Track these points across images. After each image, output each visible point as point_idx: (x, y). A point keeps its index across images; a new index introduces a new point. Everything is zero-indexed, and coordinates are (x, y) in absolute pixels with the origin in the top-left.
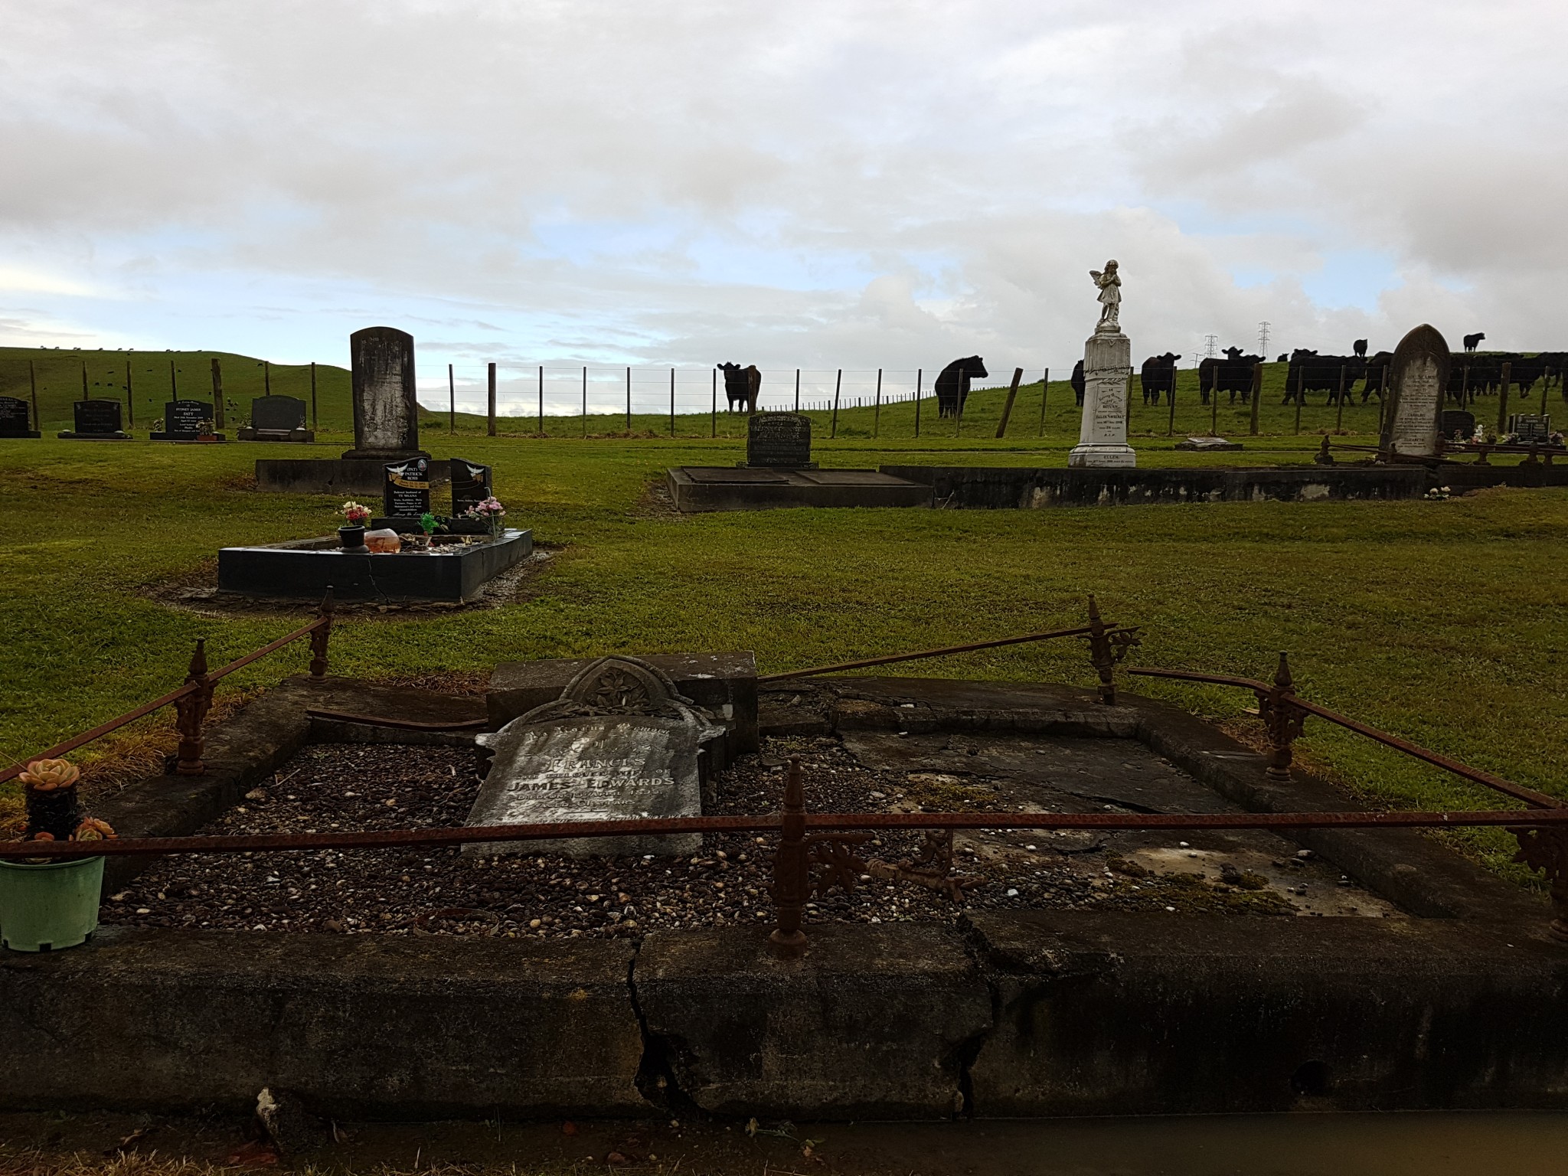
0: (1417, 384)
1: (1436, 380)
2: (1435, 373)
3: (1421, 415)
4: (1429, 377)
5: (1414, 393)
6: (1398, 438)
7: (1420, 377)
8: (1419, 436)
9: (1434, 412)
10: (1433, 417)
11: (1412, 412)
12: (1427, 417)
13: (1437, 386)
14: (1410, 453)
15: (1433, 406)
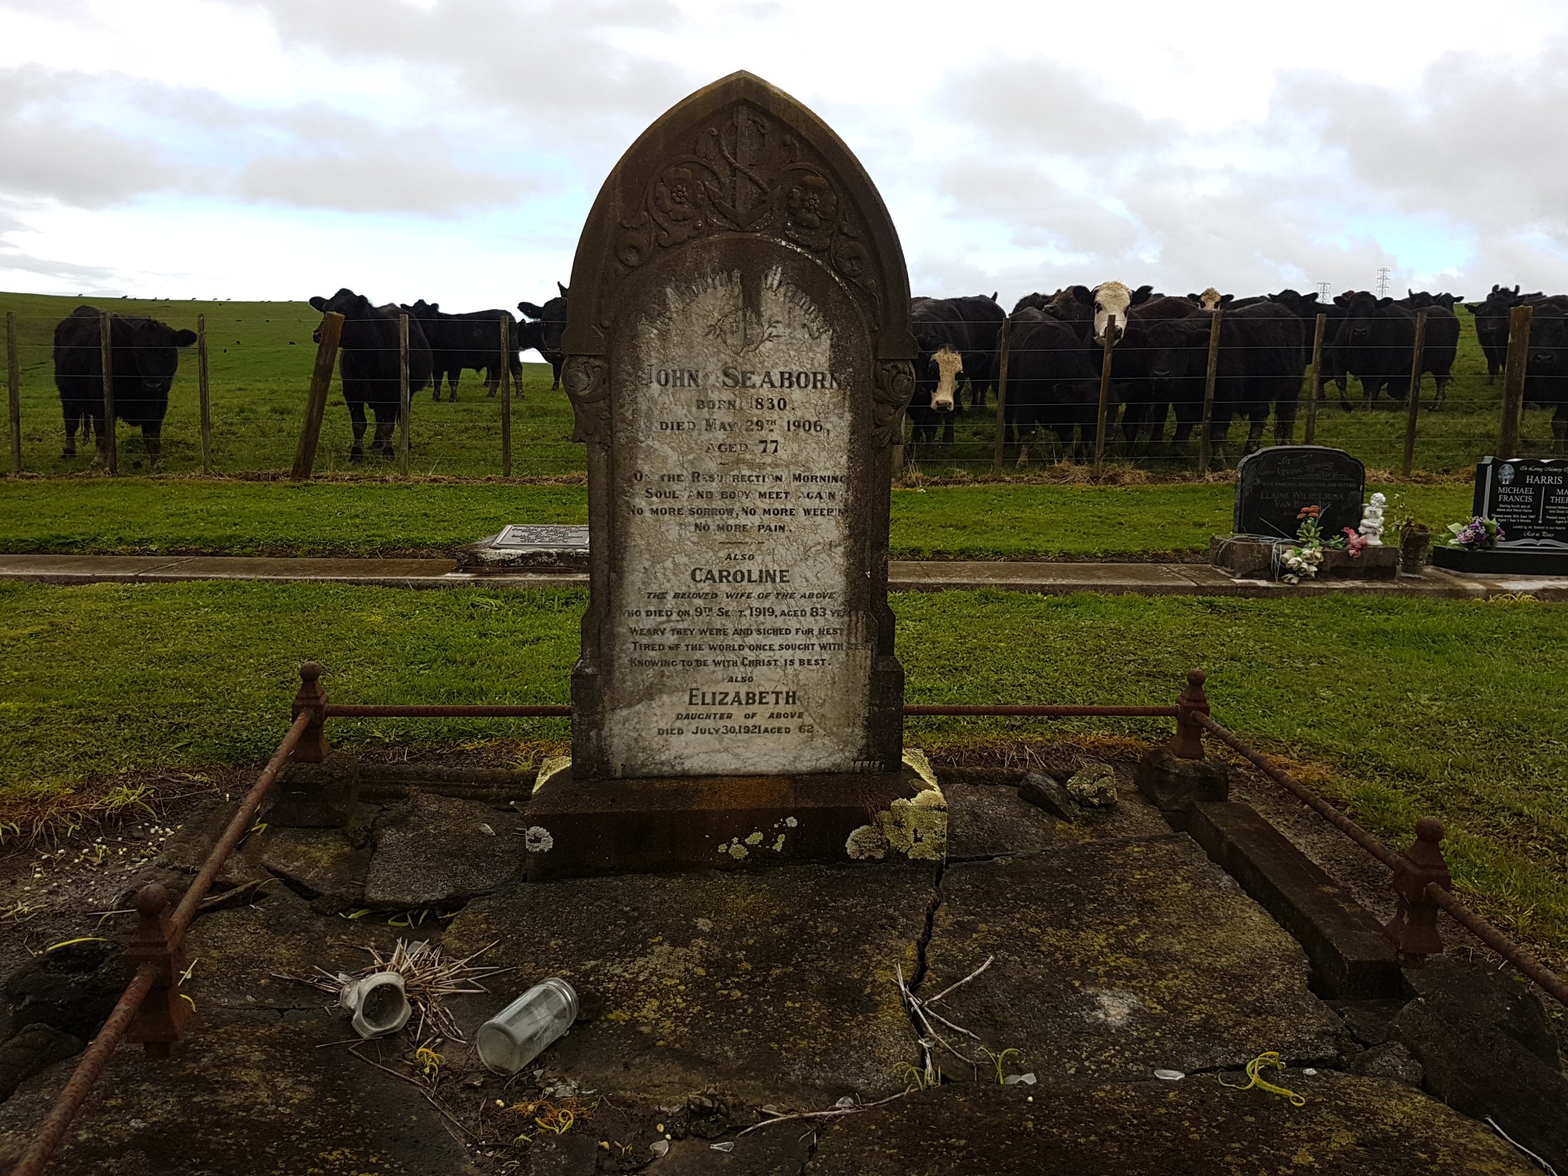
0: (721, 416)
1: (829, 395)
2: (820, 356)
3: (767, 576)
4: (790, 379)
5: (711, 465)
6: (650, 694)
7: (737, 379)
8: (766, 679)
9: (839, 556)
10: (836, 581)
11: (712, 559)
12: (799, 585)
13: (839, 426)
14: (724, 762)
15: (831, 529)
